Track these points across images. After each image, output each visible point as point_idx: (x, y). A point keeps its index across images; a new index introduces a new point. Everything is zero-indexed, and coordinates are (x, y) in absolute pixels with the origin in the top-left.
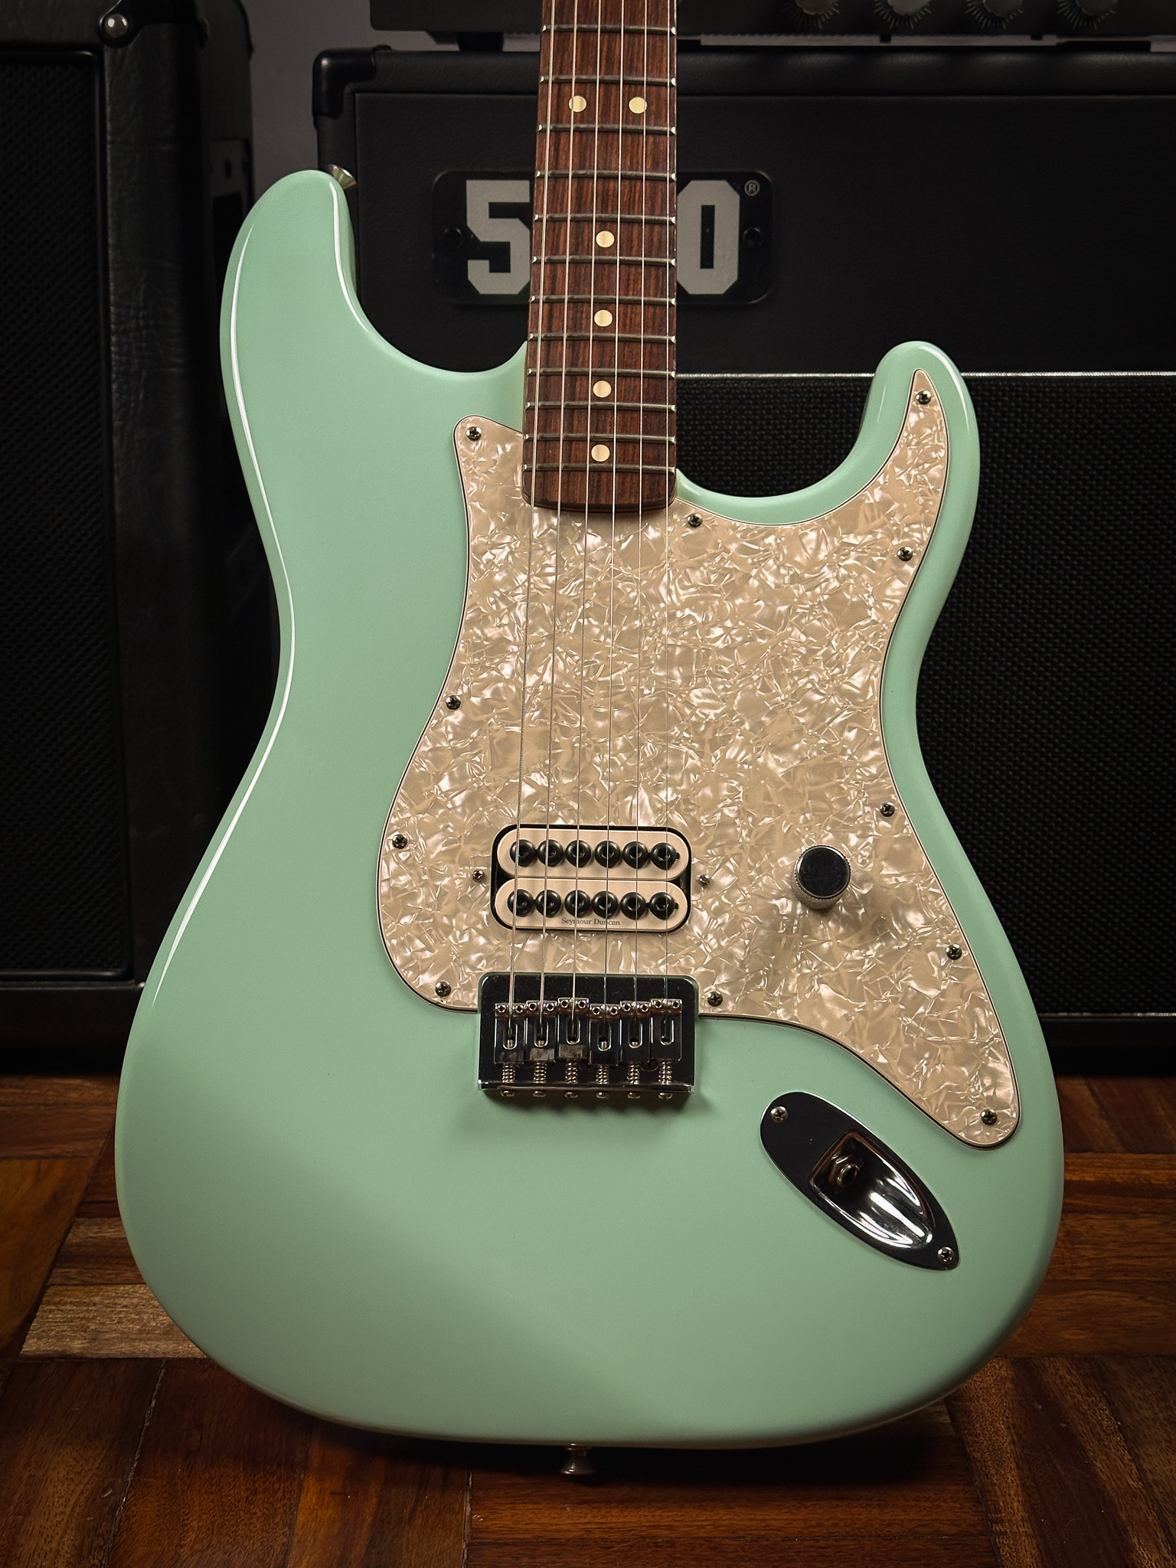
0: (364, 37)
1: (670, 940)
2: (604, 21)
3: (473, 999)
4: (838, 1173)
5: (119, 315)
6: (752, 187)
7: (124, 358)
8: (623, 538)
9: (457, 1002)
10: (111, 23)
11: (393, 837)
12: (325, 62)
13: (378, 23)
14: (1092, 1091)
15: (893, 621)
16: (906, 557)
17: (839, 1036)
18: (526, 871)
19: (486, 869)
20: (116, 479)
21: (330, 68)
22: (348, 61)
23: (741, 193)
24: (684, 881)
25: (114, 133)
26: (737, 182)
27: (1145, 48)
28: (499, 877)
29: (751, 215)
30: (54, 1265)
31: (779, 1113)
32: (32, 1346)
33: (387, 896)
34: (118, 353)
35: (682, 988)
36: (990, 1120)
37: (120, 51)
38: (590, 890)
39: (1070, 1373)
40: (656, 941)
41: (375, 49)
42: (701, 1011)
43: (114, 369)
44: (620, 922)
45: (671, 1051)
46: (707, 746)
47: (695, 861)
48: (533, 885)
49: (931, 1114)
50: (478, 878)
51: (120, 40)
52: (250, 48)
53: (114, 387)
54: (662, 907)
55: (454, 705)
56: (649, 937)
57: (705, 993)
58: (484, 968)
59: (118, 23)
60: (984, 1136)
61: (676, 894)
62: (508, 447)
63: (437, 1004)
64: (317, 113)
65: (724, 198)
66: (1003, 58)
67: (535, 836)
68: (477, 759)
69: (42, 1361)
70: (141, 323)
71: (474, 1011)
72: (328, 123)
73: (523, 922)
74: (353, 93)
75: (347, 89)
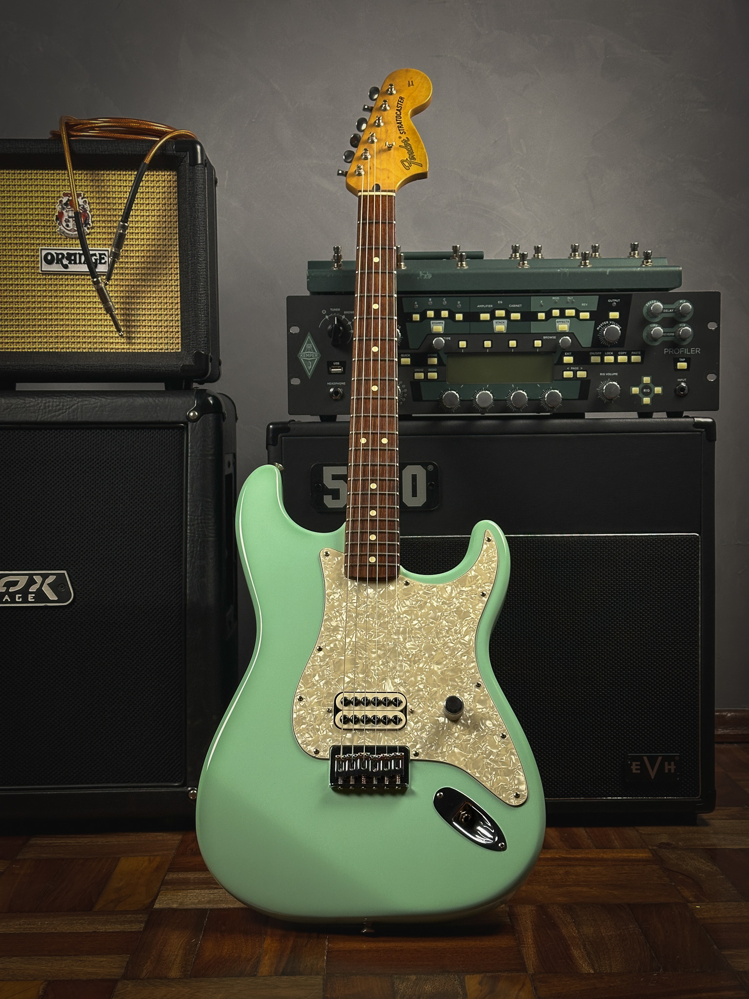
0: (287, 418)
1: (399, 733)
2: (372, 413)
3: (327, 755)
4: (462, 818)
5: (191, 519)
6: (430, 468)
7: (192, 535)
8: (382, 589)
9: (321, 756)
10: (192, 414)
11: (298, 697)
12: (271, 426)
13: (290, 413)
14: (586, 831)
15: (479, 617)
16: (483, 595)
17: (462, 766)
18: (347, 708)
19: (332, 708)
20: (187, 580)
21: (273, 428)
22: (280, 426)
23: (426, 469)
24: (404, 711)
25: (192, 453)
26: (425, 465)
27: (582, 416)
28: (337, 710)
29: (430, 477)
30: (161, 885)
31: (440, 795)
32: (157, 906)
33: (296, 718)
34: (190, 533)
35: (404, 749)
36: (517, 796)
37: (194, 424)
38: (370, 715)
39: (558, 908)
40: (394, 733)
41: (290, 422)
42: (411, 758)
43: (188, 539)
44: (381, 726)
45: (400, 771)
46: (412, 663)
47: (408, 704)
48: (349, 713)
49: (496, 794)
50: (329, 711)
51: (195, 420)
52: (236, 419)
53: (188, 545)
54: (396, 720)
55: (320, 649)
56: (392, 732)
57: (412, 752)
58: (331, 744)
59: (194, 414)
60: (514, 802)
61: (401, 715)
62: (339, 558)
63: (314, 757)
64: (268, 445)
65: (419, 471)
66: (521, 422)
67: (350, 695)
68: (328, 669)
69: (161, 910)
70: (199, 521)
71: (328, 759)
72: (272, 448)
73: (346, 726)
74: (281, 437)
75: (279, 436)
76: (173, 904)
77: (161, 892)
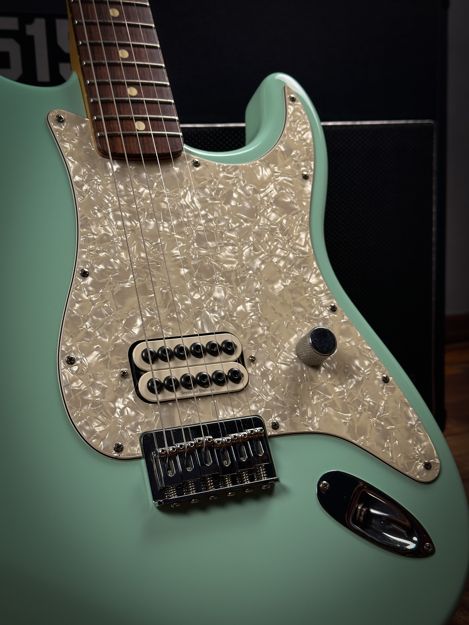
1: (242, 395)
3: (137, 450)
4: (360, 514)
8: (160, 173)
9: (129, 454)
11: (65, 358)
15: (309, 210)
16: (306, 177)
17: (344, 433)
18: (154, 367)
19: (127, 369)
24: (241, 360)
28: (137, 373)
31: (325, 485)
33: (69, 395)
35: (257, 422)
36: (428, 466)
38: (193, 372)
40: (235, 397)
42: (269, 434)
44: (214, 389)
45: (263, 460)
46: (234, 284)
47: (244, 348)
48: (159, 374)
49: (400, 469)
50: (124, 375)
54: (235, 376)
55: (85, 275)
56: (231, 396)
57: (268, 424)
58: (140, 430)
60: (428, 476)
61: (237, 366)
62: (83, 125)
63: (116, 458)
67: (154, 345)
68: (106, 305)
71: (139, 458)
73: (160, 397)
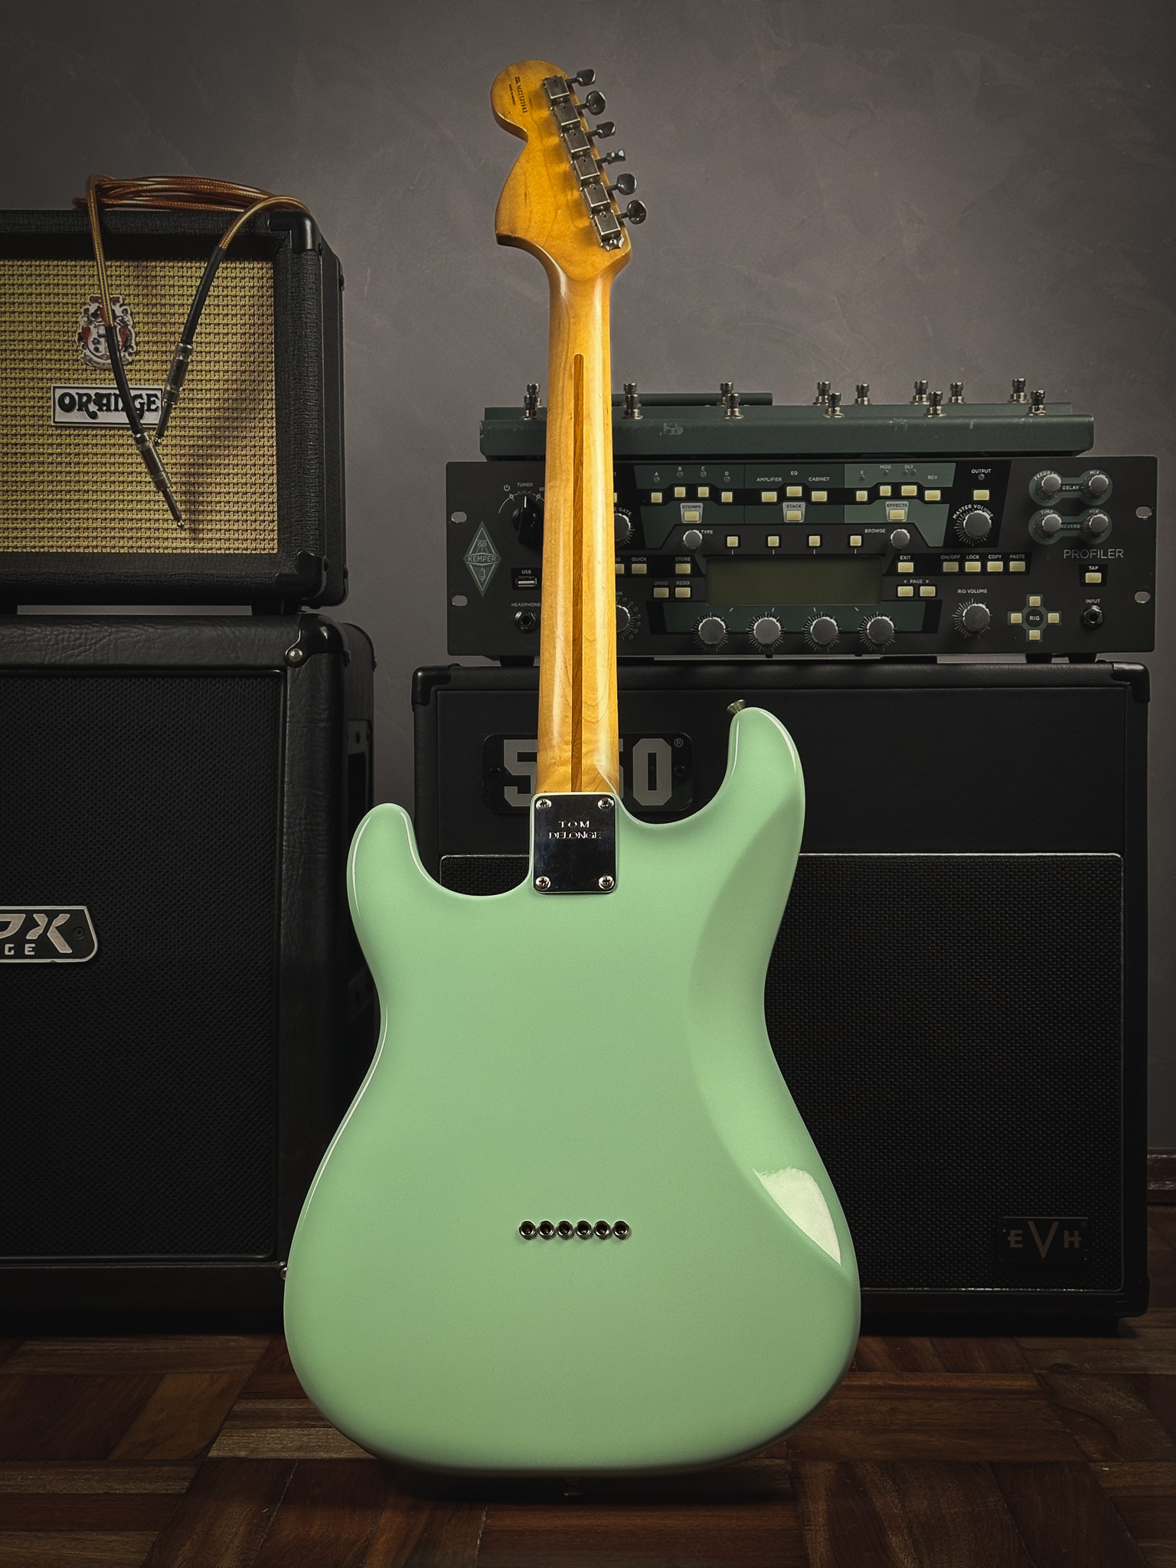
0: (447, 660)
5: (289, 823)
6: (679, 742)
7: (291, 849)
10: (293, 654)
12: (420, 674)
13: (451, 652)
14: (933, 1344)
20: (282, 923)
21: (422, 677)
22: (434, 673)
23: (672, 745)
25: (292, 716)
26: (669, 739)
27: (933, 661)
29: (677, 757)
30: (225, 1420)
32: (213, 1453)
34: (288, 846)
37: (297, 669)
39: (872, 1467)
41: (450, 666)
43: (284, 856)
51: (299, 663)
52: (374, 665)
53: (284, 866)
59: (297, 654)
64: (413, 703)
65: (661, 748)
66: (828, 668)
69: (219, 1461)
70: (303, 827)
72: (420, 708)
74: (436, 691)
75: (433, 689)
76: (240, 1451)
77: (224, 1431)
